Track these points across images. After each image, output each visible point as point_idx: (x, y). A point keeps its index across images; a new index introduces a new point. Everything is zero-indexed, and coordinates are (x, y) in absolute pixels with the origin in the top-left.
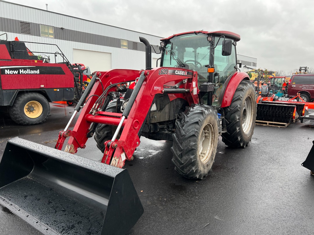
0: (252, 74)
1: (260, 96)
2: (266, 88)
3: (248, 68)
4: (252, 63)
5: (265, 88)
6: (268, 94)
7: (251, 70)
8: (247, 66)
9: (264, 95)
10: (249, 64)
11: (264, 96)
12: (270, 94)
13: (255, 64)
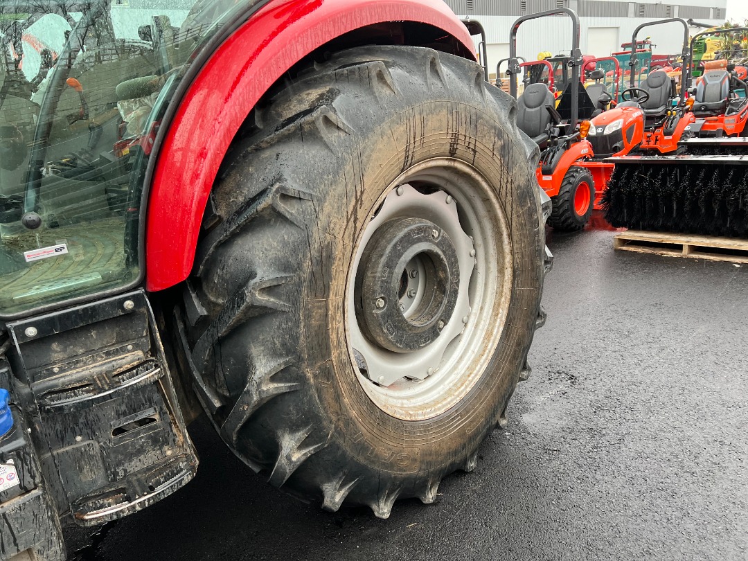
0: (706, 41)
1: (689, 116)
2: (721, 83)
3: (699, 25)
4: (712, 11)
5: (718, 82)
6: (728, 102)
7: (704, 30)
8: (695, 21)
9: (710, 108)
10: (703, 12)
11: (713, 110)
12: (736, 104)
13: (720, 13)
